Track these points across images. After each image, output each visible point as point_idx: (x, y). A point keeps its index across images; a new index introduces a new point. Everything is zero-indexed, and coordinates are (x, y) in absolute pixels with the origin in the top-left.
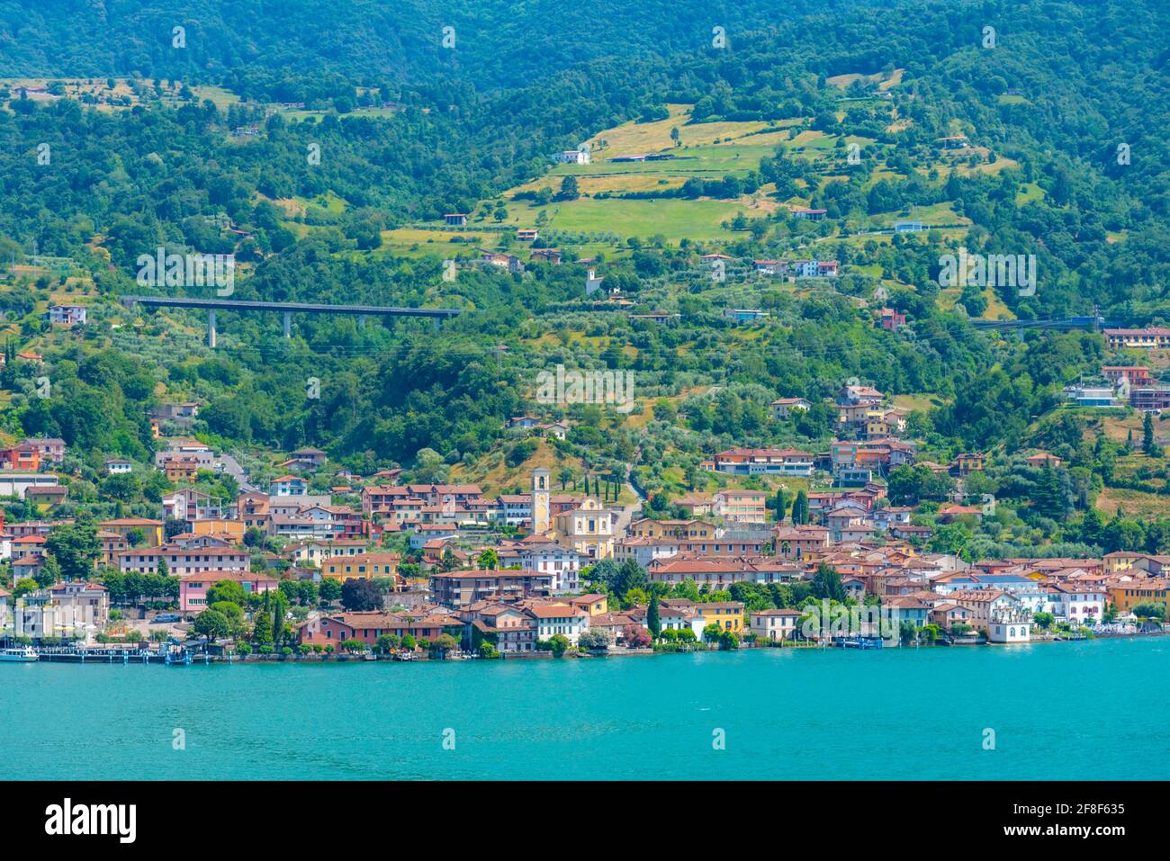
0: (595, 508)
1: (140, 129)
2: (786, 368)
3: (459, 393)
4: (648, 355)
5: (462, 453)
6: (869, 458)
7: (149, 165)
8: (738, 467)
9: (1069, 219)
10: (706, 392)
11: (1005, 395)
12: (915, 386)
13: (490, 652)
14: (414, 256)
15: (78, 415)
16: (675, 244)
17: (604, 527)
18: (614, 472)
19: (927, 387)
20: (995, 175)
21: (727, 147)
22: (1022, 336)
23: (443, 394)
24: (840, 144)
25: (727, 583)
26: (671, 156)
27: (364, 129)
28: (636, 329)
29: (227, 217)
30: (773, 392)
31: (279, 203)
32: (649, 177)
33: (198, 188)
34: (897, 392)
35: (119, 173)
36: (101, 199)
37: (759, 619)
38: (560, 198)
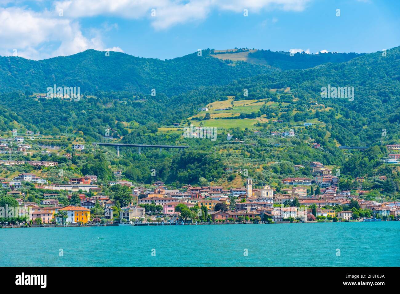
0: (268, 188)
1: (78, 104)
2: (294, 157)
3: (204, 164)
4: (253, 155)
5: (213, 179)
6: (326, 180)
7: (82, 114)
8: (290, 183)
9: (352, 122)
10: (275, 163)
11: (361, 163)
12: (329, 163)
13: (271, 221)
14: (169, 134)
15: (98, 169)
16: (244, 130)
17: (271, 194)
18: (259, 183)
19: (332, 163)
20: (328, 111)
21: (247, 106)
22: (350, 152)
23: (198, 165)
24: (280, 105)
25: (321, 206)
26: (232, 109)
27: (139, 105)
28: (247, 148)
29: (109, 126)
30: (292, 163)
31: (123, 123)
32: (229, 114)
33: (99, 119)
34: (324, 164)
35: (74, 115)
36: (70, 122)
37: (341, 214)
38: (205, 119)
